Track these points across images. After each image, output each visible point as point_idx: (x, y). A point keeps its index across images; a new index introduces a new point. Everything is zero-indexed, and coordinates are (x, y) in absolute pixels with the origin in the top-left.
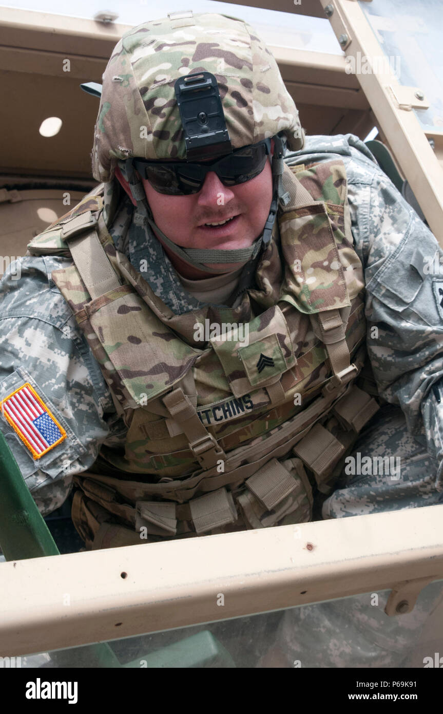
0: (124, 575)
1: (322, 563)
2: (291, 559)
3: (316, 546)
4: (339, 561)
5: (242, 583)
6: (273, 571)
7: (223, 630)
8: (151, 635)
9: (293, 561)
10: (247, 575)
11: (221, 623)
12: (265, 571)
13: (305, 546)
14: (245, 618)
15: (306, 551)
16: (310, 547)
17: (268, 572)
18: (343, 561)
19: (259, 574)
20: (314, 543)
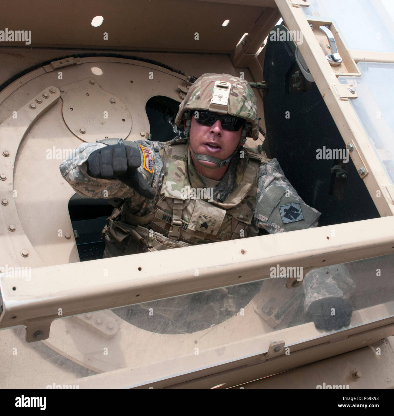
0: (140, 269)
1: (250, 261)
2: (233, 258)
3: (246, 251)
4: (259, 259)
5: (205, 272)
6: (223, 265)
7: (197, 298)
8: (157, 301)
9: (234, 259)
10: (208, 268)
11: (195, 294)
12: (218, 265)
13: (240, 251)
14: (209, 291)
15: (241, 254)
16: (243, 252)
17: (220, 266)
18: (261, 259)
19: (215, 267)
20: (245, 249)
